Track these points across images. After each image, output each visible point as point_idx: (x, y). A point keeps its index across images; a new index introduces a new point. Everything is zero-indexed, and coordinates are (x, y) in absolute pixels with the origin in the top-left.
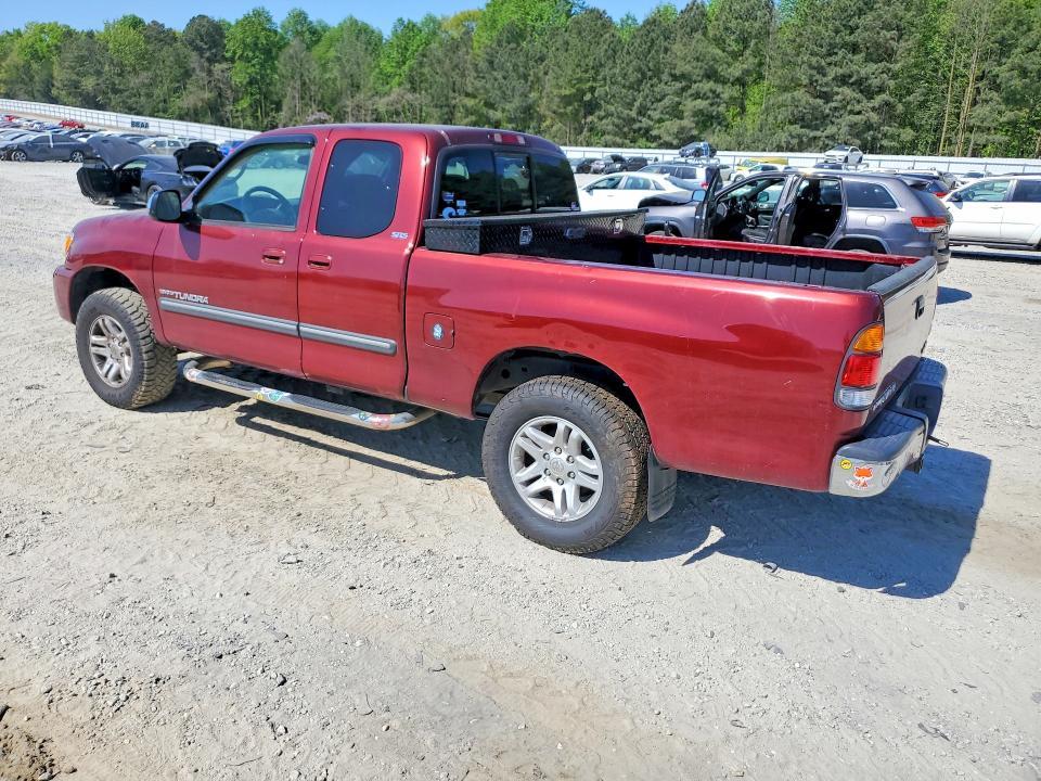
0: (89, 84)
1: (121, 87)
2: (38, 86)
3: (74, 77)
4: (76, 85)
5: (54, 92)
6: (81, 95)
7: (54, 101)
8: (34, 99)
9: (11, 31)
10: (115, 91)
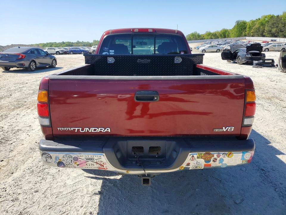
0: (274, 30)
1: (283, 30)
2: (260, 33)
3: (270, 29)
4: (270, 31)
5: (264, 34)
6: (271, 34)
7: (264, 36)
8: (259, 36)
9: (257, 19)
10: (281, 31)
